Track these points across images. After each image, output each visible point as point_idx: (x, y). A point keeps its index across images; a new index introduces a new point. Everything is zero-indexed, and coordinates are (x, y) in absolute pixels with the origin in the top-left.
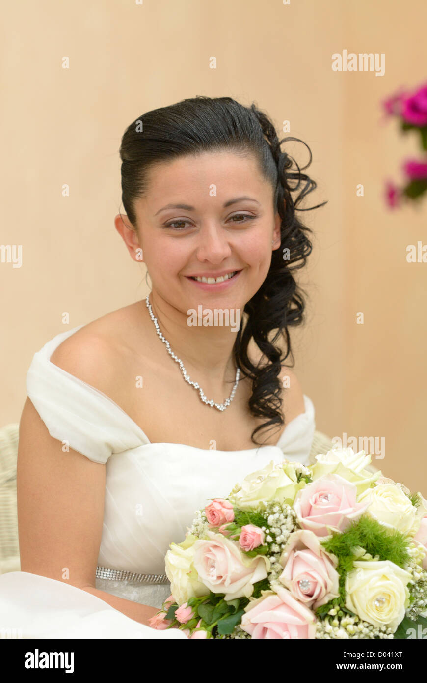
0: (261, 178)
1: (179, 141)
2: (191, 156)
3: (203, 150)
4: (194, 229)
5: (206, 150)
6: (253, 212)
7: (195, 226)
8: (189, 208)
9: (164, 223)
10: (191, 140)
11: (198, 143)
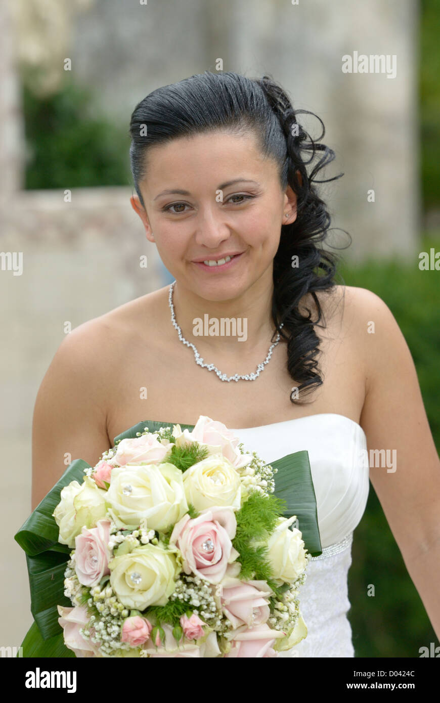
0: (261, 156)
1: (173, 124)
2: (185, 138)
3: (197, 132)
4: (192, 212)
5: (200, 132)
6: (252, 192)
7: (194, 209)
8: (185, 193)
9: (163, 208)
10: (185, 123)
11: (192, 125)
